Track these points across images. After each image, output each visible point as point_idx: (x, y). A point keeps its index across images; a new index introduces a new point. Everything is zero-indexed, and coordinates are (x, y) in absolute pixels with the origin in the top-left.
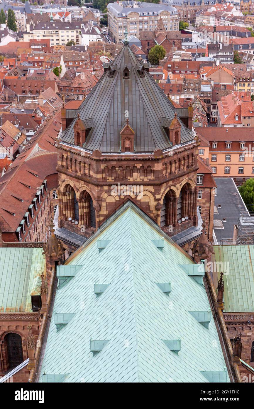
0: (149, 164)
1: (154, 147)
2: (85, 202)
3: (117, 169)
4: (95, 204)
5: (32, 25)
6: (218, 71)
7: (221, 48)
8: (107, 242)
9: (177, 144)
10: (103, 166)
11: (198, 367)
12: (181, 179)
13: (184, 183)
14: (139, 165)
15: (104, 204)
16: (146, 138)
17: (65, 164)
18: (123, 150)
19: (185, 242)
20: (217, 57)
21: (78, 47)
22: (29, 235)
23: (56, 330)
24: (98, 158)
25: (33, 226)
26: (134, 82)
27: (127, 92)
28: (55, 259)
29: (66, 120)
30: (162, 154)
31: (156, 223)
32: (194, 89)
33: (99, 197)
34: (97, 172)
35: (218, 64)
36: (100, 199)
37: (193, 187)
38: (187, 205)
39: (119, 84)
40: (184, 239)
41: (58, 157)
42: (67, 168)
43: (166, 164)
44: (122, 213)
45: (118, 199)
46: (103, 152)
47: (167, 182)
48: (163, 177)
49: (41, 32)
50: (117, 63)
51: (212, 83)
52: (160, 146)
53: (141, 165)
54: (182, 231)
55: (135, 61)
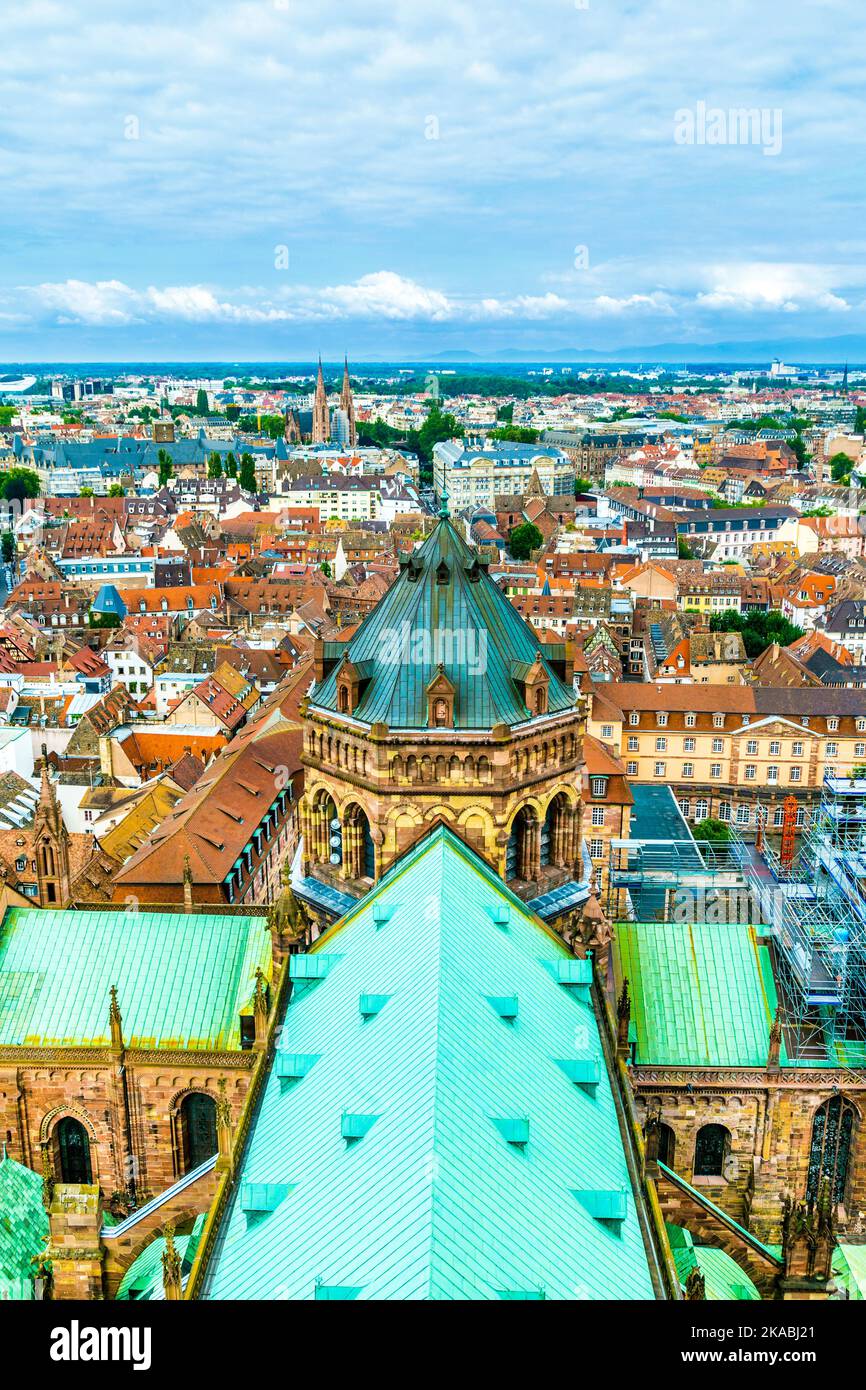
0: (482, 752)
1: (493, 720)
2: (356, 826)
3: (419, 761)
4: (374, 831)
5: (286, 480)
6: (646, 573)
7: (652, 529)
8: (393, 909)
9: (540, 714)
10: (391, 755)
11: (568, 1181)
12: (548, 783)
13: (554, 792)
14: (462, 755)
15: (391, 832)
16: (478, 701)
17: (317, 749)
18: (431, 723)
19: (556, 913)
20: (644, 545)
21: (372, 523)
22: (250, 890)
23: (279, 1089)
24: (381, 739)
25: (260, 873)
26: (457, 593)
27: (442, 611)
28: (290, 940)
29: (324, 663)
30: (510, 733)
31: (496, 872)
32: (596, 608)
33: (381, 816)
34: (380, 767)
35: (645, 559)
36: (383, 821)
37: (573, 801)
38: (561, 837)
39: (428, 593)
40: (555, 908)
41: (305, 734)
42: (322, 758)
43: (517, 753)
44: (427, 850)
45: (421, 822)
46: (391, 728)
47: (519, 789)
48: (511, 778)
49: (303, 495)
50: (427, 553)
51: (634, 596)
52: (505, 717)
53: (467, 754)
54: (550, 890)
55: (461, 551)
